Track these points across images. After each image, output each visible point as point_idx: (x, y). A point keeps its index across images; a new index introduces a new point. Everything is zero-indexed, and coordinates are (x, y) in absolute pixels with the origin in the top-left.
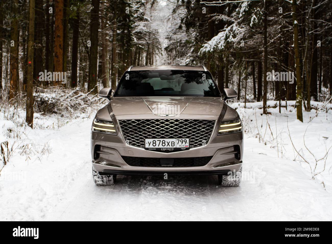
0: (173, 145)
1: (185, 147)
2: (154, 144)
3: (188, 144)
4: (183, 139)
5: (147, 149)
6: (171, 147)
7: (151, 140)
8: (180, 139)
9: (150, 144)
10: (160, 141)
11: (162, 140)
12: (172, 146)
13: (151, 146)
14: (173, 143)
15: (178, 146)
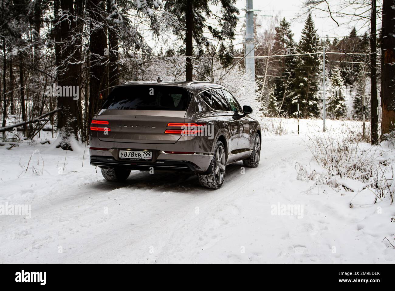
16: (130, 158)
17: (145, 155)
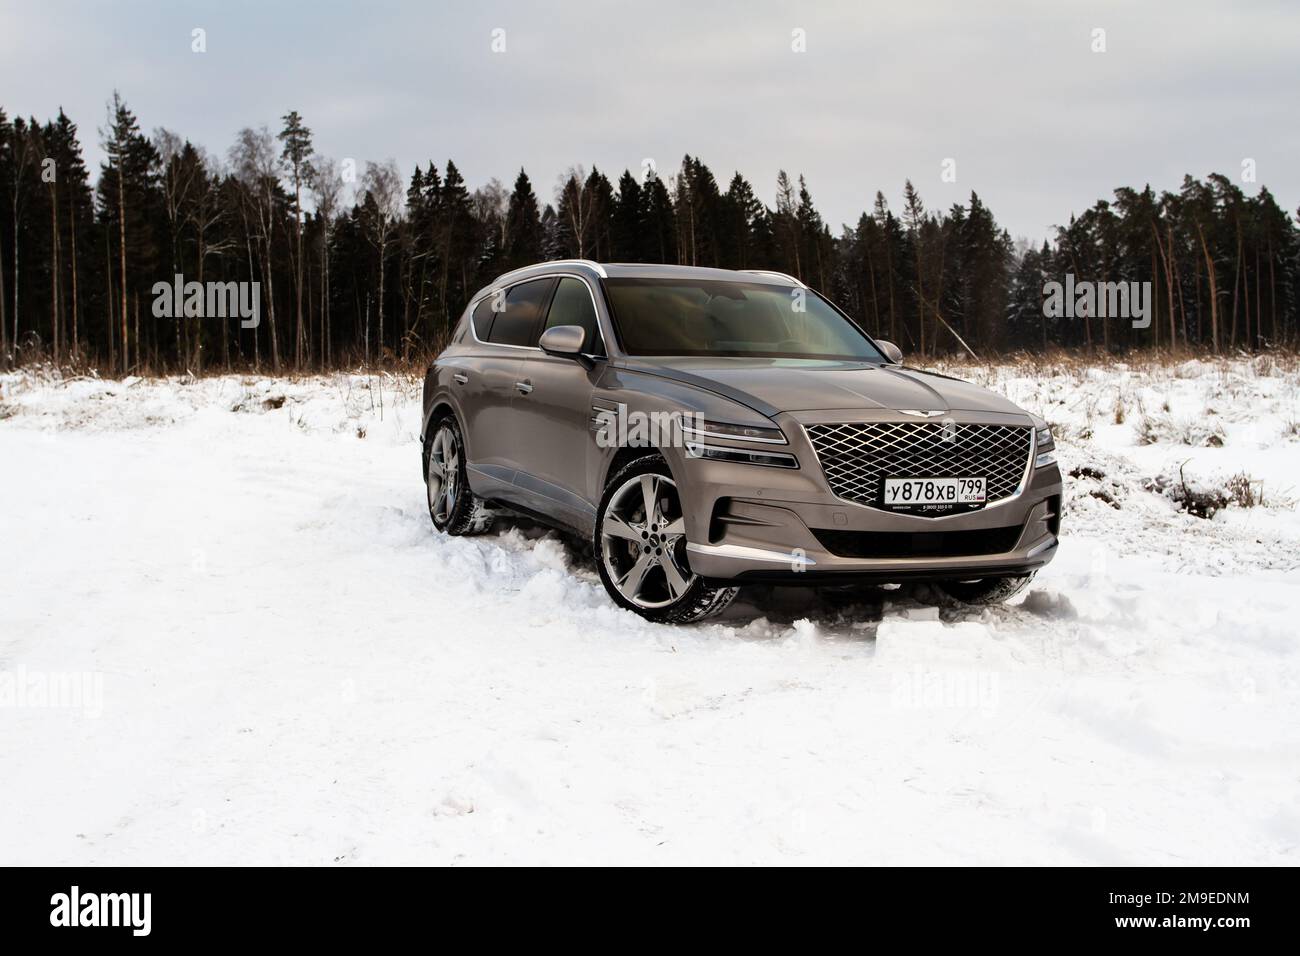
0: (951, 495)
1: (976, 501)
2: (907, 495)
3: (983, 493)
4: (975, 480)
5: (889, 508)
6: (946, 501)
7: (899, 483)
8: (967, 480)
9: (895, 494)
10: (922, 484)
11: (925, 481)
12: (948, 498)
13: (899, 500)
14: (951, 490)
15: (962, 499)
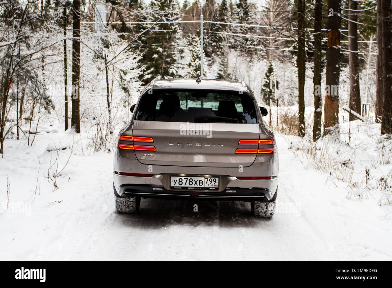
16: (187, 187)
17: (209, 182)
